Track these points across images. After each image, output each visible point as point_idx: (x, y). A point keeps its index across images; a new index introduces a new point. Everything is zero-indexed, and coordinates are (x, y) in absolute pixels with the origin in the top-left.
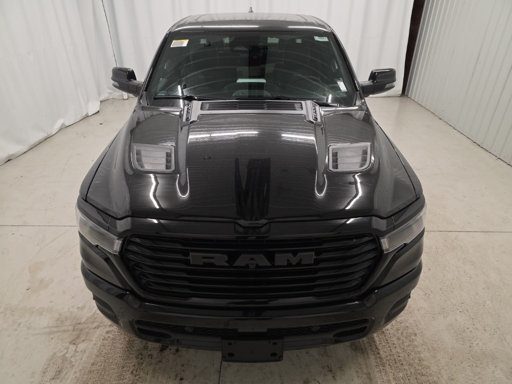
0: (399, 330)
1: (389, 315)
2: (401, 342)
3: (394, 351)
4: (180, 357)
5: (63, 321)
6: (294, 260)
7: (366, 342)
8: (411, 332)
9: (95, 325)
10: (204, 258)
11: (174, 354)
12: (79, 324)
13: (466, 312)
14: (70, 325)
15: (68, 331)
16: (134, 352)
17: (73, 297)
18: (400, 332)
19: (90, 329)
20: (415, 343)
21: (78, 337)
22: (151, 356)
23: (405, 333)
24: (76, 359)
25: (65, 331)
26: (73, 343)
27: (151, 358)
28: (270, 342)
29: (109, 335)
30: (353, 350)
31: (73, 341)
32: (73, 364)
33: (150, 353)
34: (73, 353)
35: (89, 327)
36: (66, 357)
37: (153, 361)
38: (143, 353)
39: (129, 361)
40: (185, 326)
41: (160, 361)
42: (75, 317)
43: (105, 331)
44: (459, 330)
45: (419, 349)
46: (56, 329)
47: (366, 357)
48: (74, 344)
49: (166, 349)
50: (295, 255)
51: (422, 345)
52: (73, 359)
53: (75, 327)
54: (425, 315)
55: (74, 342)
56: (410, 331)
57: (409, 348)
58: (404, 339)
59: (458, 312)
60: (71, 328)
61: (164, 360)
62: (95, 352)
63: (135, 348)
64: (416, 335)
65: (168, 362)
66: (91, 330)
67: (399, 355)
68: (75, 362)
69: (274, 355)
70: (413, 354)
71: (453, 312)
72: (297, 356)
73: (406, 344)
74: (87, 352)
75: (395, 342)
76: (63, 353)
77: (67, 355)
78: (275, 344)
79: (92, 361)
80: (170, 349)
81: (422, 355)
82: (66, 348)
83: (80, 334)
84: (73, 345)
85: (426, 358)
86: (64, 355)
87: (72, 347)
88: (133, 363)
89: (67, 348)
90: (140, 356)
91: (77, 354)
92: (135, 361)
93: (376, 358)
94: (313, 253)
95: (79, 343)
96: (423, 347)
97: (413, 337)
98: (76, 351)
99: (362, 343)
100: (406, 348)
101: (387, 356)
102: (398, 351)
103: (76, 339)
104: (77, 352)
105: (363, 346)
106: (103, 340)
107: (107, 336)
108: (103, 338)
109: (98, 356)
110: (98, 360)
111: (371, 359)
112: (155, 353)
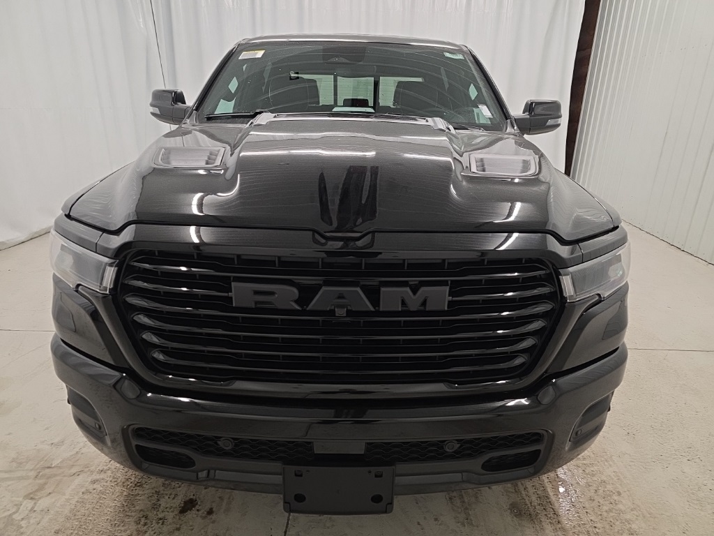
0: (590, 486)
1: (577, 433)
2: (595, 504)
3: (585, 519)
4: (214, 522)
5: (21, 463)
6: (414, 302)
7: (536, 504)
8: (612, 489)
9: (74, 470)
10: (257, 293)
11: (204, 518)
12: (49, 467)
13: (697, 460)
14: (31, 470)
15: (27, 478)
16: (133, 514)
17: (47, 429)
18: (592, 489)
19: (65, 476)
20: (620, 506)
21: (41, 488)
22: (162, 520)
23: (601, 491)
24: (29, 523)
25: (21, 478)
26: (30, 497)
27: (162, 524)
28: (370, 472)
29: (95, 486)
30: (516, 516)
31: (31, 494)
32: (22, 530)
33: (161, 516)
34: (27, 512)
35: (63, 473)
36: (13, 520)
37: (165, 528)
38: (150, 515)
39: (123, 529)
40: (219, 438)
41: (178, 529)
42: (43, 458)
43: (90, 480)
44: (691, 487)
45: (628, 517)
46: (6, 475)
47: (538, 528)
48: (32, 499)
49: (191, 510)
50: (415, 291)
51: (632, 510)
52: (23, 523)
53: (39, 472)
54: (631, 464)
55: (32, 496)
56: (609, 487)
57: (611, 514)
58: (600, 500)
59: (685, 460)
60: (33, 474)
61: (185, 527)
62: (66, 511)
63: (137, 508)
64: (619, 494)
65: (192, 530)
66: (65, 478)
67: (596, 525)
68: (27, 527)
69: (377, 499)
70: (618, 523)
71: (676, 461)
72: (419, 524)
73: (605, 508)
74: (52, 512)
75: (587, 505)
76: (10, 512)
77: (14, 516)
78: (378, 476)
79: (57, 528)
80: (198, 510)
81: (633, 526)
82: (16, 505)
83: (45, 484)
84: (30, 501)
85: (641, 530)
86: (11, 515)
87: (28, 504)
88: (128, 532)
89: (18, 505)
90: (143, 520)
91: (34, 515)
92: (134, 527)
93: (555, 530)
94: (447, 289)
95: (40, 498)
96: (635, 512)
97: (616, 498)
98: (32, 510)
99: (529, 505)
100: (605, 514)
101: (574, 527)
102: (592, 518)
103: (37, 491)
104: (35, 511)
105: (531, 510)
106: (83, 493)
107: (91, 487)
108: (83, 490)
109: (68, 518)
110: (68, 525)
111: (547, 531)
112: (170, 516)
